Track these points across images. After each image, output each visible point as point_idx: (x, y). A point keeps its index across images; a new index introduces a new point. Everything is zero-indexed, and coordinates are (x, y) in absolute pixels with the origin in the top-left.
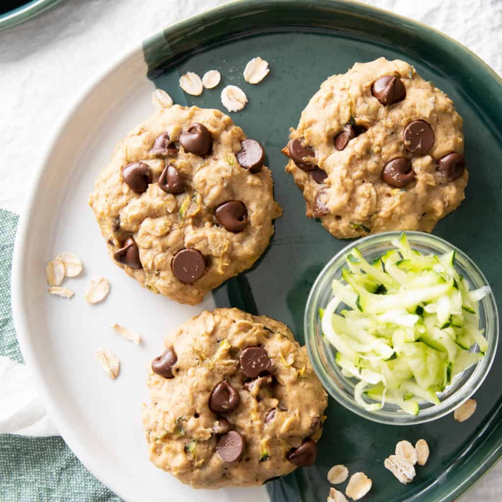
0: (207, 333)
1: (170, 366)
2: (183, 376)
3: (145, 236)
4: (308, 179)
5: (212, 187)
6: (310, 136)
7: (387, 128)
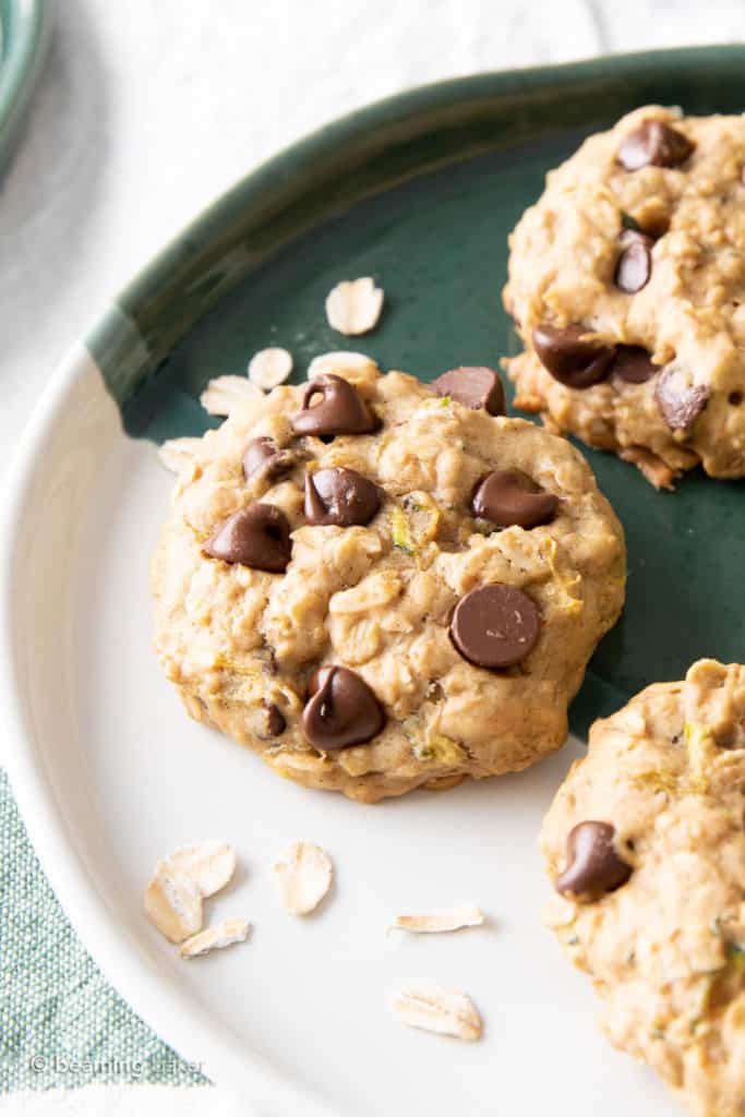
0: (637, 738)
1: (608, 844)
2: (650, 848)
3: (354, 629)
4: (613, 393)
5: (434, 460)
6: (561, 300)
7: (706, 196)
